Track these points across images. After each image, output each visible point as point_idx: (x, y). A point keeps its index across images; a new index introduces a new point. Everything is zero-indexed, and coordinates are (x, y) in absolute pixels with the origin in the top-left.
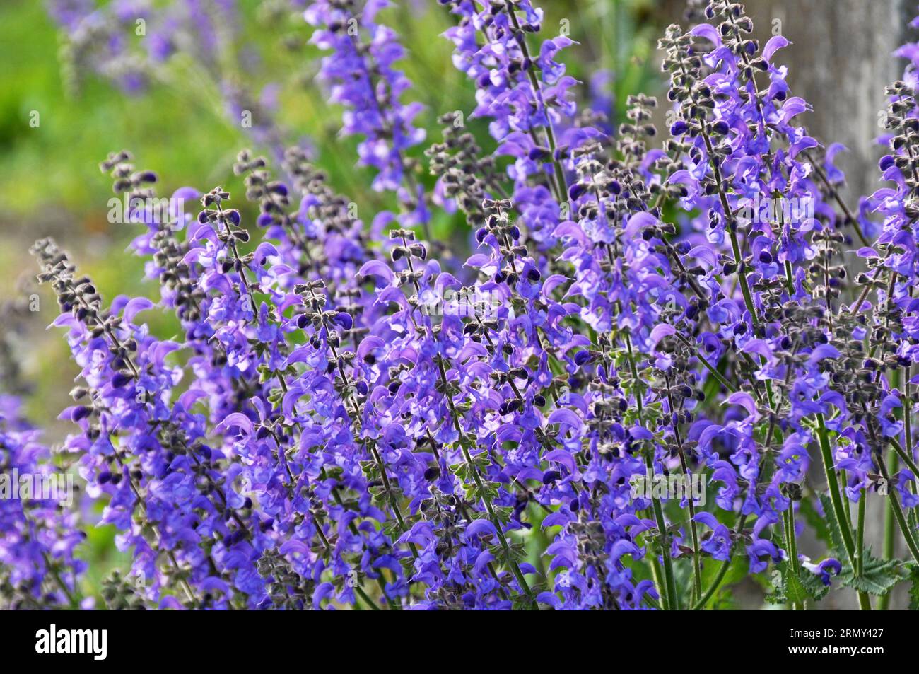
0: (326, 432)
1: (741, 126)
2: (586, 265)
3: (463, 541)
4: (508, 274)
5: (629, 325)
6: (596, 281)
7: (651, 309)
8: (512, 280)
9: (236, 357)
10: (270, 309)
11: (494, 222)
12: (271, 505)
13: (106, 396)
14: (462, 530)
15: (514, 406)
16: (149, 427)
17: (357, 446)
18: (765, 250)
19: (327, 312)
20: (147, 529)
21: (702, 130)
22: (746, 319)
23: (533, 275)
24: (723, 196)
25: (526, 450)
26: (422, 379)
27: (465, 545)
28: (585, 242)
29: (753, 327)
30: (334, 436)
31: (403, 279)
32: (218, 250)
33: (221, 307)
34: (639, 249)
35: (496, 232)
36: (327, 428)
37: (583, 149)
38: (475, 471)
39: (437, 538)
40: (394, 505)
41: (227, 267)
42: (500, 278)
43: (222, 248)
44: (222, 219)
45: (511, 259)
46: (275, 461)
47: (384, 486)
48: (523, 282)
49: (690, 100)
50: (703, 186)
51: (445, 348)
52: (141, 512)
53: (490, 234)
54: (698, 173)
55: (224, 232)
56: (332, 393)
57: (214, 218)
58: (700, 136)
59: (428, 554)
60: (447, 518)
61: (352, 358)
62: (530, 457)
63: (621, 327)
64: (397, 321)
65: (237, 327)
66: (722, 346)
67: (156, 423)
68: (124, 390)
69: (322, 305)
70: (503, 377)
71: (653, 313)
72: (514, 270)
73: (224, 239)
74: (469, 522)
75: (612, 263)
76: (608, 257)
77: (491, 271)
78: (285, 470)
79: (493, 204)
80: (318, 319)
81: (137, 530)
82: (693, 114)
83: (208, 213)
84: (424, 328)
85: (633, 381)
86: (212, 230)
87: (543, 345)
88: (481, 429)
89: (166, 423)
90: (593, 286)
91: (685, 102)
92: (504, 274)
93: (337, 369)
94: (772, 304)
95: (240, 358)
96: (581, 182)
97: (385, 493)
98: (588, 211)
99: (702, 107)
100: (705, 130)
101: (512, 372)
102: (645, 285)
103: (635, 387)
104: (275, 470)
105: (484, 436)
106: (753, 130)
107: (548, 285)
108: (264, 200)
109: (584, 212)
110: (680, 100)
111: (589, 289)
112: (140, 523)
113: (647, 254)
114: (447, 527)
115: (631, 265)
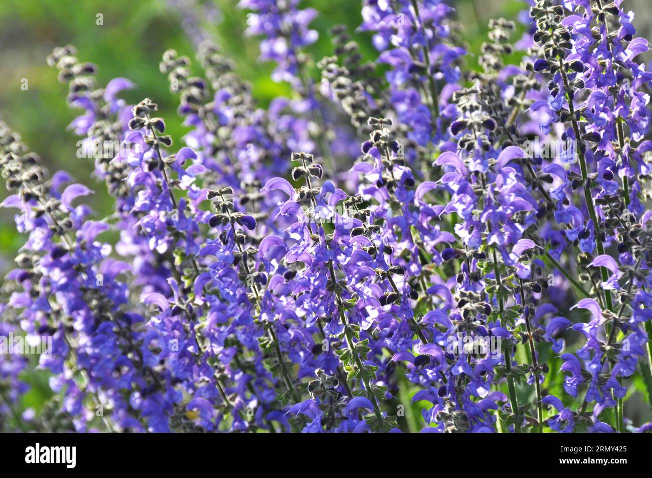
0: (230, 312)
1: (593, 61)
2: (463, 190)
3: (344, 415)
4: (388, 181)
5: (497, 242)
6: (470, 204)
7: (516, 228)
8: (390, 185)
9: (157, 242)
10: (188, 203)
11: (377, 137)
12: (181, 371)
13: (45, 266)
14: (343, 406)
15: (391, 299)
16: (81, 293)
17: (256, 326)
18: (608, 169)
19: (234, 215)
20: (77, 373)
21: (560, 67)
22: (589, 227)
23: (409, 182)
24: (575, 124)
25: (401, 337)
26: (315, 281)
27: (346, 418)
28: (462, 170)
29: (595, 233)
30: (237, 317)
31: (302, 195)
32: (145, 152)
33: (146, 199)
34: (509, 177)
35: (378, 145)
36: (231, 309)
37: (463, 92)
38: (357, 355)
39: (322, 413)
40: (285, 375)
41: (152, 166)
42: (381, 183)
43: (149, 150)
44: (149, 126)
45: (391, 169)
46: (186, 334)
47: (277, 359)
48: (401, 188)
49: (551, 42)
50: (559, 115)
51: (336, 255)
52: (73, 359)
53: (374, 147)
54: (555, 104)
55: (151, 136)
56: (236, 281)
57: (142, 125)
58: (558, 73)
59: (314, 426)
60: (331, 397)
61: (255, 253)
62: (404, 343)
63: (490, 243)
64: (295, 231)
65: (158, 217)
66: (565, 242)
67: (85, 290)
68: (60, 262)
69: (231, 209)
70: (383, 274)
71: (518, 232)
72: (393, 177)
73: (151, 144)
74: (350, 397)
75: (484, 188)
76: (481, 182)
77: (373, 178)
78: (194, 342)
79: (376, 122)
80: (226, 220)
81: (68, 374)
82: (554, 54)
83: (138, 121)
84: (318, 236)
85: (497, 287)
86: (140, 135)
87: (414, 239)
88: (363, 322)
89: (96, 291)
90: (468, 207)
91: (547, 43)
92: (384, 180)
93: (242, 262)
94: (611, 216)
95: (160, 242)
96: (460, 119)
97: (278, 365)
98: (466, 144)
99: (562, 49)
100: (563, 68)
101: (391, 270)
102: (512, 208)
103: (498, 292)
104: (186, 342)
105: (366, 329)
106: (603, 65)
107: (421, 190)
108: (184, 94)
109: (462, 144)
110: (544, 42)
111: (464, 210)
112: (71, 368)
113: (515, 182)
114: (331, 404)
115: (500, 191)
